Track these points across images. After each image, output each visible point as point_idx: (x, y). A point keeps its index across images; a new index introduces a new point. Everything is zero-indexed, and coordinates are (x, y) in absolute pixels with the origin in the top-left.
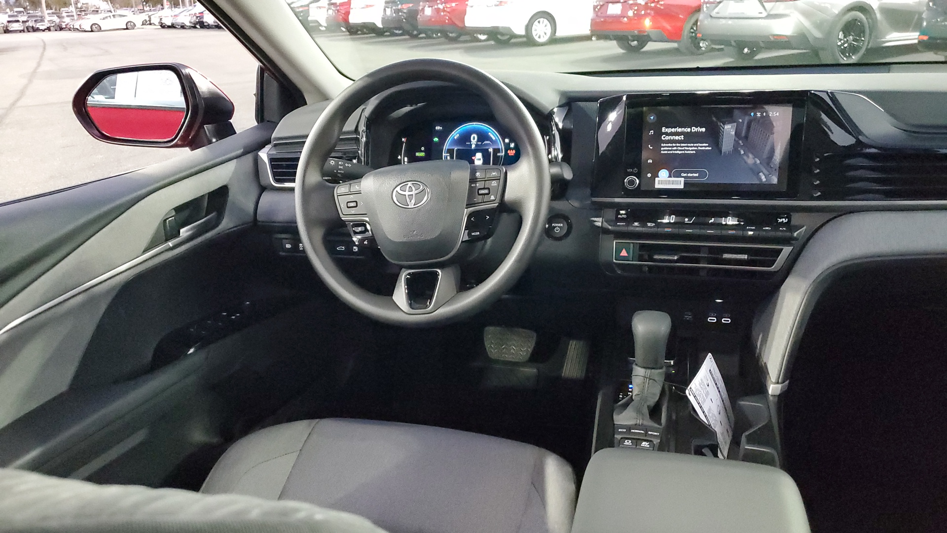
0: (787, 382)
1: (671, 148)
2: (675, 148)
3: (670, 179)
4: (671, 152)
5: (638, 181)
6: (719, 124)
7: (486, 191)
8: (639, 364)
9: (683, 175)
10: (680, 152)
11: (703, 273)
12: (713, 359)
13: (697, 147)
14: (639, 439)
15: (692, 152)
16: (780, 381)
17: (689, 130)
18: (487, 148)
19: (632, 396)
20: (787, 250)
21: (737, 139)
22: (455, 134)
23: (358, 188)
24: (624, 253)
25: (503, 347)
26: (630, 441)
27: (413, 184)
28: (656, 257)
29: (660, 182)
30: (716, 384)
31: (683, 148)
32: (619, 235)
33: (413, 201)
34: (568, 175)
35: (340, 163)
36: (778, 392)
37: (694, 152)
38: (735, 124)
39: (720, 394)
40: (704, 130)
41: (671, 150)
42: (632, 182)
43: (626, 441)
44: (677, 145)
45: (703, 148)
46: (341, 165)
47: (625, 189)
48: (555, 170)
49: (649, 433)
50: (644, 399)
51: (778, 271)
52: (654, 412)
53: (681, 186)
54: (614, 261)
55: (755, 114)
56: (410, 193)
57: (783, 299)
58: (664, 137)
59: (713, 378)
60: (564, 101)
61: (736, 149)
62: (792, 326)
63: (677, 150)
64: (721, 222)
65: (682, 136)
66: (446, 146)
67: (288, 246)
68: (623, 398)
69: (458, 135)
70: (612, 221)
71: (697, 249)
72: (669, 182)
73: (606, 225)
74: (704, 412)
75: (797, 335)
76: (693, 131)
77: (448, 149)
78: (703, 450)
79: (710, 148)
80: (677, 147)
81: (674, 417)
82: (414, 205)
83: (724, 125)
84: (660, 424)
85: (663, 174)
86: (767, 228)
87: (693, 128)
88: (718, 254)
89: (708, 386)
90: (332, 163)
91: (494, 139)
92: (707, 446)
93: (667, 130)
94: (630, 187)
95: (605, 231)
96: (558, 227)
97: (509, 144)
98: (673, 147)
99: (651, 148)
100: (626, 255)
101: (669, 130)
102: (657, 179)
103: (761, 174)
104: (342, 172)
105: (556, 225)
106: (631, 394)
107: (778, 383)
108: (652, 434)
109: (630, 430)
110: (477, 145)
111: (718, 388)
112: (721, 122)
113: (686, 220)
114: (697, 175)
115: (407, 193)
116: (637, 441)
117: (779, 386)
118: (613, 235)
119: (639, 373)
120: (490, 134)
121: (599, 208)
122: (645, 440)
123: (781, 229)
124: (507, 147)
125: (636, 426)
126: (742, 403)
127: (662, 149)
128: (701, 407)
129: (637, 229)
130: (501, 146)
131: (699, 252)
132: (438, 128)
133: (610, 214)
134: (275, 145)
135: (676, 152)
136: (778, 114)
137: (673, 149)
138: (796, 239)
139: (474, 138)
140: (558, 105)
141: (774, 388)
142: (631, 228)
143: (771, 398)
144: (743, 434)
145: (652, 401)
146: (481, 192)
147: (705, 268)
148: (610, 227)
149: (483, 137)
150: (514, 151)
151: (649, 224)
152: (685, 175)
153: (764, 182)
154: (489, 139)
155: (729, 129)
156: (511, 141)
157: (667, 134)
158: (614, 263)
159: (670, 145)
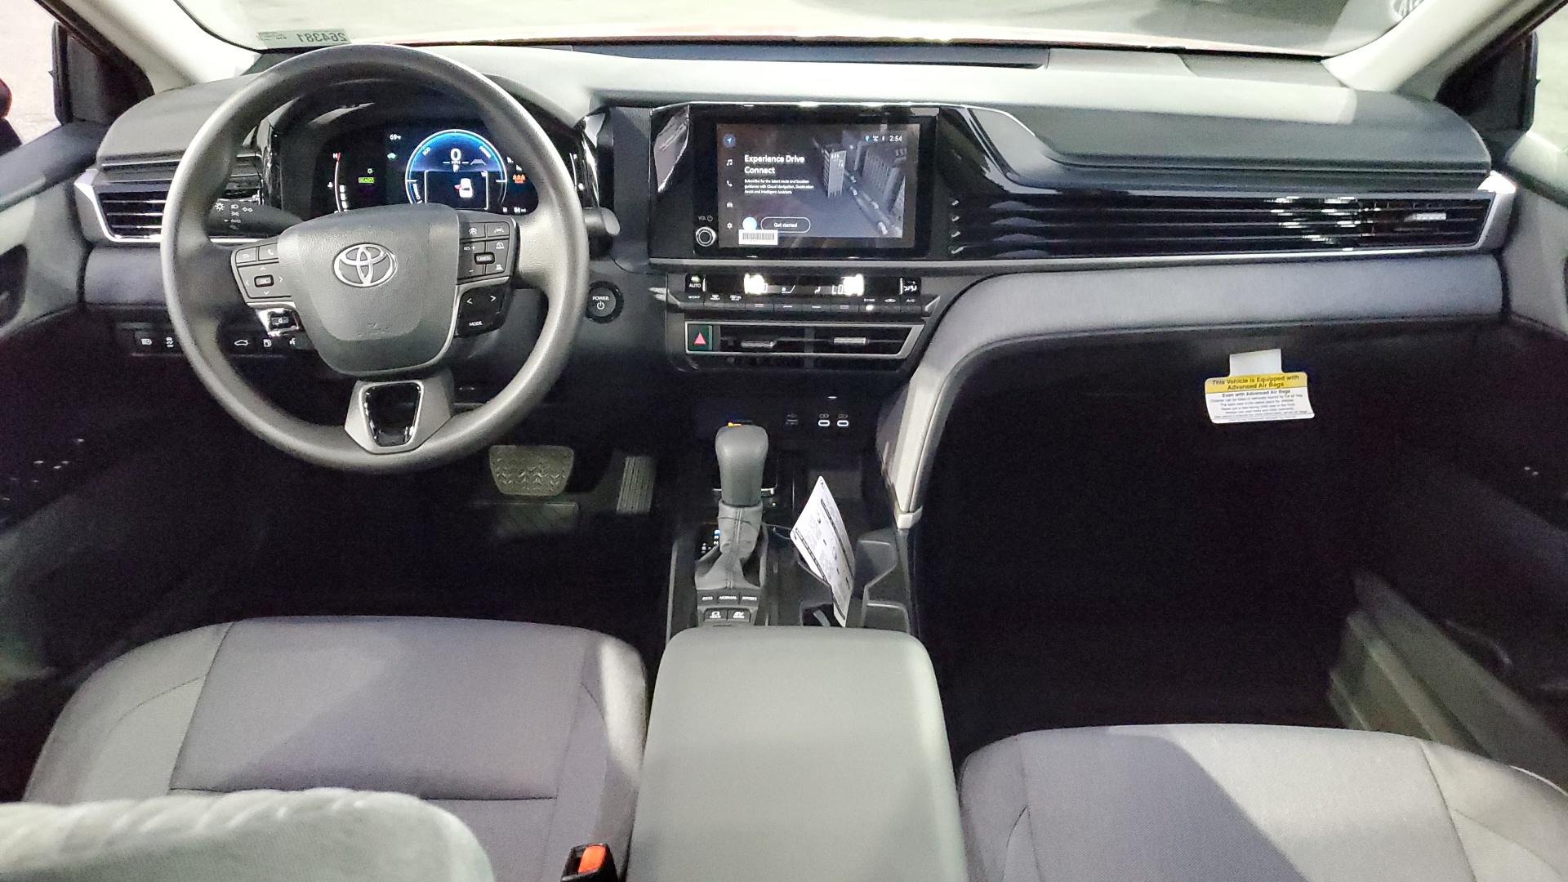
0: (920, 510)
1: (757, 187)
2: (764, 186)
3: (759, 231)
4: (759, 192)
5: (714, 235)
6: (823, 152)
7: (488, 258)
8: (727, 502)
9: (776, 225)
10: (771, 192)
11: (807, 363)
12: (825, 483)
13: (794, 185)
14: (728, 609)
15: (787, 192)
16: (911, 509)
17: (782, 160)
18: (477, 170)
19: (719, 548)
20: (916, 330)
21: (848, 174)
22: (423, 148)
23: (272, 254)
24: (700, 340)
25: (522, 475)
26: (718, 613)
27: (367, 248)
28: (745, 345)
29: (746, 236)
30: (830, 518)
31: (775, 187)
32: (691, 314)
33: (370, 276)
34: (612, 227)
35: (233, 207)
36: (909, 525)
37: (791, 192)
38: (845, 152)
39: (836, 532)
40: (802, 160)
41: (758, 189)
42: (706, 236)
43: (713, 613)
44: (767, 181)
45: (803, 187)
46: (235, 211)
47: (697, 246)
48: (593, 220)
49: (744, 598)
50: (734, 551)
51: (906, 359)
52: (750, 567)
53: (775, 242)
54: (687, 351)
55: (871, 138)
56: (364, 263)
57: (913, 396)
58: (748, 170)
59: (826, 511)
60: (598, 105)
61: (847, 189)
62: (924, 435)
63: (766, 189)
64: (829, 293)
65: (773, 169)
66: (411, 167)
67: (146, 342)
68: (707, 551)
69: (429, 149)
70: (679, 292)
71: (800, 332)
72: (757, 237)
73: (673, 300)
74: (815, 560)
75: (930, 448)
76: (787, 161)
77: (413, 172)
78: (815, 614)
79: (812, 187)
80: (766, 184)
81: (776, 571)
82: (372, 282)
83: (829, 153)
84: (759, 585)
85: (750, 223)
86: (890, 300)
87: (787, 156)
88: (827, 337)
89: (820, 522)
90: (220, 206)
91: (489, 156)
92: (819, 608)
93: (751, 158)
94: (703, 244)
95: (672, 308)
96: (603, 301)
97: (514, 166)
98: (760, 184)
99: (731, 185)
100: (703, 342)
101: (755, 160)
102: (741, 231)
103: (881, 224)
104: (239, 221)
105: (600, 298)
106: (717, 543)
107: (909, 512)
108: (747, 600)
109: (718, 597)
110: (461, 166)
111: (833, 524)
112: (824, 148)
113: (784, 289)
114: (796, 225)
115: (358, 263)
116: (728, 612)
117: (910, 516)
118: (683, 314)
119: (727, 514)
120: (481, 148)
121: (661, 274)
122: (738, 610)
123: (908, 300)
124: (512, 172)
125: (727, 591)
126: (863, 542)
127: (746, 187)
128: (811, 553)
129: (717, 305)
130: (501, 167)
131: (803, 336)
132: (394, 137)
133: (678, 281)
134: (106, 169)
135: (765, 192)
136: (901, 139)
137: (761, 187)
138: (928, 314)
139: (456, 156)
140: (588, 113)
141: (904, 520)
142: (708, 304)
143: (901, 533)
144: (866, 587)
145: (746, 553)
146: (481, 259)
147: (809, 357)
148: (679, 303)
149: (470, 153)
150: (523, 177)
151: (733, 297)
152: (780, 225)
153: (887, 235)
154: (482, 156)
155: (836, 160)
156: (517, 162)
157: (752, 165)
158: (687, 354)
159: (756, 181)
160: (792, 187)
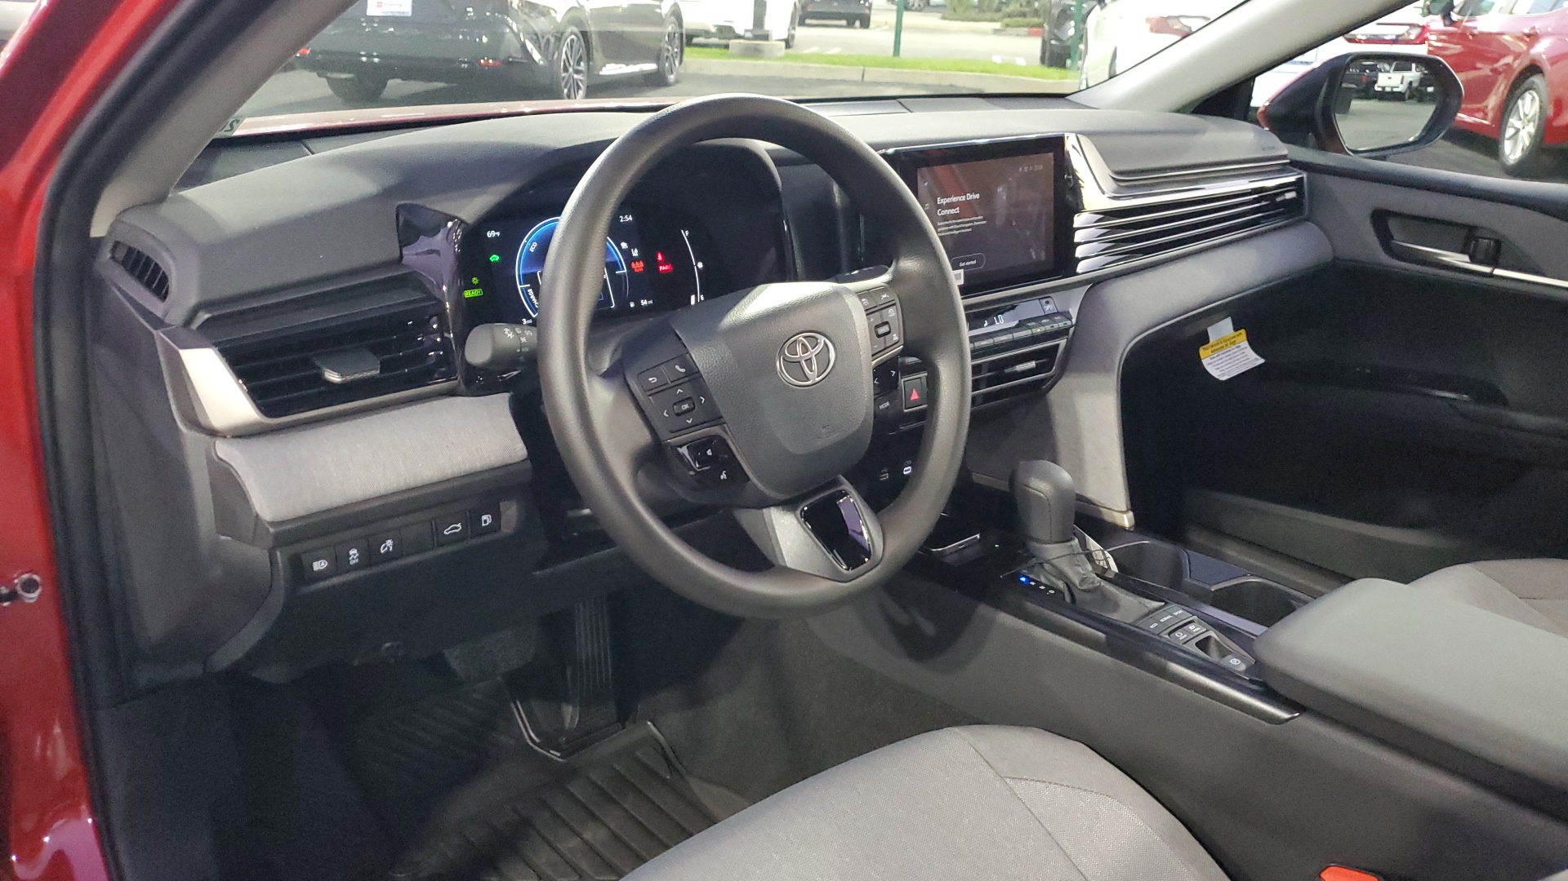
1: (947, 228)
6: (992, 186)
7: (886, 329)
9: (962, 264)
10: (956, 232)
13: (972, 222)
17: (964, 198)
20: (1061, 346)
21: (1008, 205)
22: (527, 245)
23: (683, 370)
24: (915, 393)
27: (805, 337)
31: (960, 226)
33: (815, 367)
35: (517, 331)
36: (1133, 522)
37: (970, 230)
38: (1006, 185)
40: (977, 196)
41: (948, 231)
45: (979, 223)
46: (522, 336)
53: (962, 282)
54: (905, 410)
55: (1023, 170)
56: (807, 356)
58: (940, 212)
61: (1007, 220)
63: (953, 229)
65: (958, 209)
66: (519, 269)
69: (536, 245)
71: (980, 368)
76: (967, 199)
77: (524, 275)
79: (985, 222)
80: (954, 224)
82: (818, 376)
83: (996, 187)
86: (1044, 321)
87: (967, 195)
93: (942, 200)
98: (949, 225)
100: (917, 396)
101: (945, 201)
103: (1031, 250)
104: (527, 350)
112: (993, 183)
114: (976, 262)
115: (801, 357)
117: (1131, 513)
127: (939, 230)
130: (617, 255)
132: (491, 235)
135: (953, 232)
137: (950, 228)
141: (1128, 518)
146: (881, 331)
152: (965, 264)
153: (1035, 259)
155: (1001, 192)
156: (631, 246)
157: (942, 207)
159: (946, 223)
160: (971, 224)
